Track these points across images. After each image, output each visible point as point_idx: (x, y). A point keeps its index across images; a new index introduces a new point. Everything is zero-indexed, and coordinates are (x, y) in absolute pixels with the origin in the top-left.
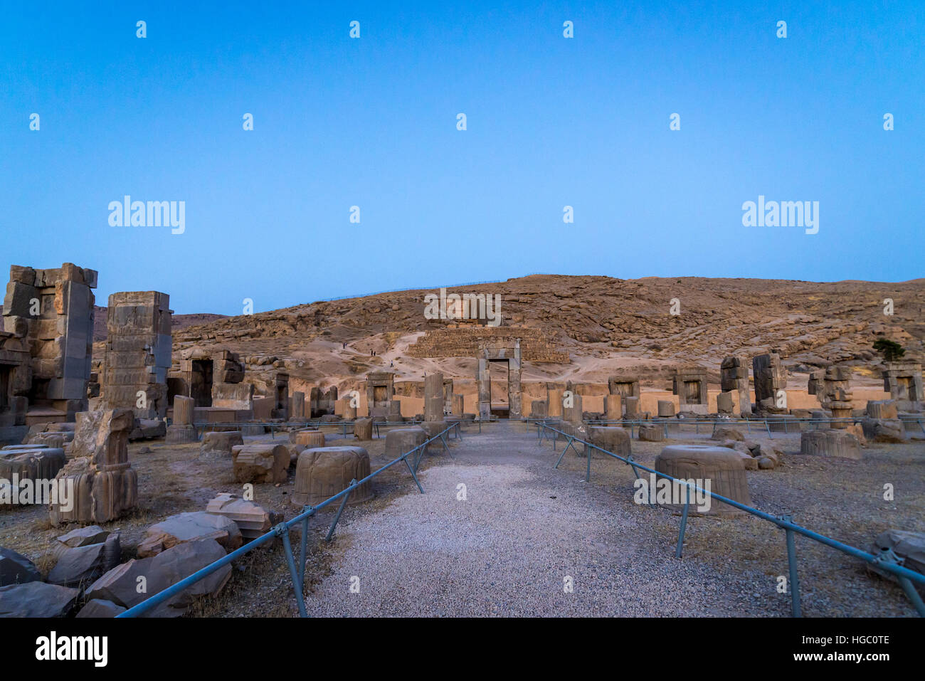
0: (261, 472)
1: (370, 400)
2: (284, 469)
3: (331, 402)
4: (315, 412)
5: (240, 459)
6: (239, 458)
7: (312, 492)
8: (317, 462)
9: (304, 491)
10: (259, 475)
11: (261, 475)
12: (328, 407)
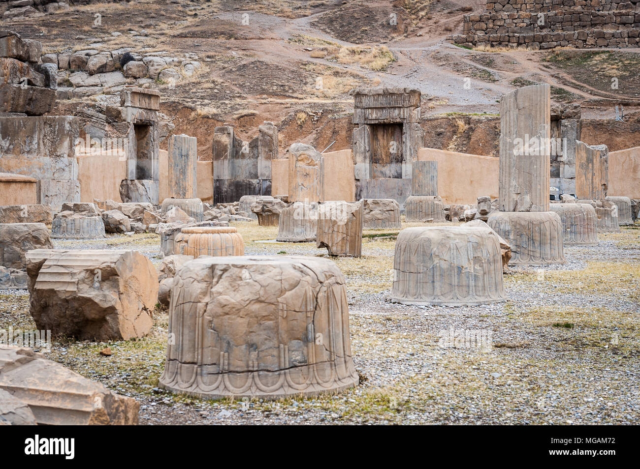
0: (91, 314)
1: (359, 159)
2: (145, 309)
3: (262, 164)
4: (225, 188)
5: (44, 281)
6: (40, 278)
7: (208, 360)
8: (217, 288)
9: (188, 357)
10: (87, 322)
11: (93, 321)
12: (256, 177)
